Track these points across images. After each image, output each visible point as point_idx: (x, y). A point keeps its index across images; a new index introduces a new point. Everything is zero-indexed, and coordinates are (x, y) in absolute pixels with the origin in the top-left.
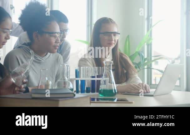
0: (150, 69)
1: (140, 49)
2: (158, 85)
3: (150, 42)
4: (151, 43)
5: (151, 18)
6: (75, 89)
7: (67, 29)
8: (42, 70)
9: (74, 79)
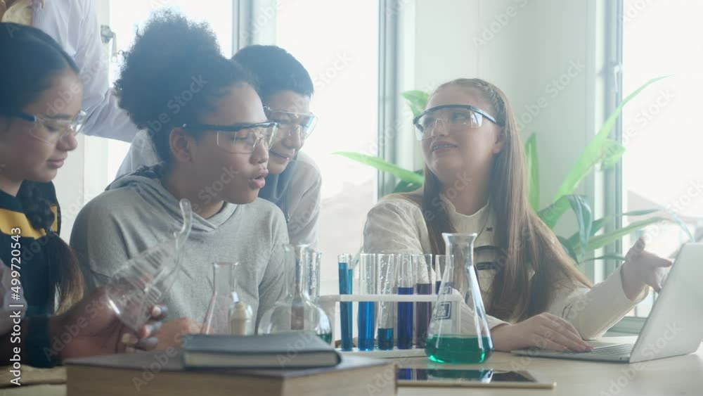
0: (614, 261)
1: (576, 185)
2: (646, 320)
3: (615, 158)
4: (617, 165)
5: (616, 69)
6: (337, 336)
7: (307, 118)
8: (216, 266)
9: (334, 299)
